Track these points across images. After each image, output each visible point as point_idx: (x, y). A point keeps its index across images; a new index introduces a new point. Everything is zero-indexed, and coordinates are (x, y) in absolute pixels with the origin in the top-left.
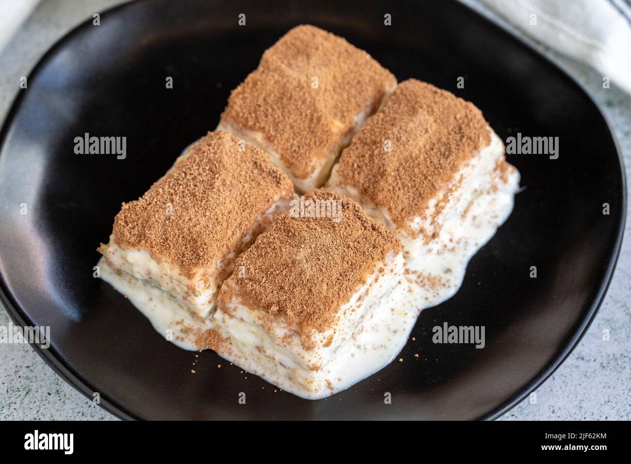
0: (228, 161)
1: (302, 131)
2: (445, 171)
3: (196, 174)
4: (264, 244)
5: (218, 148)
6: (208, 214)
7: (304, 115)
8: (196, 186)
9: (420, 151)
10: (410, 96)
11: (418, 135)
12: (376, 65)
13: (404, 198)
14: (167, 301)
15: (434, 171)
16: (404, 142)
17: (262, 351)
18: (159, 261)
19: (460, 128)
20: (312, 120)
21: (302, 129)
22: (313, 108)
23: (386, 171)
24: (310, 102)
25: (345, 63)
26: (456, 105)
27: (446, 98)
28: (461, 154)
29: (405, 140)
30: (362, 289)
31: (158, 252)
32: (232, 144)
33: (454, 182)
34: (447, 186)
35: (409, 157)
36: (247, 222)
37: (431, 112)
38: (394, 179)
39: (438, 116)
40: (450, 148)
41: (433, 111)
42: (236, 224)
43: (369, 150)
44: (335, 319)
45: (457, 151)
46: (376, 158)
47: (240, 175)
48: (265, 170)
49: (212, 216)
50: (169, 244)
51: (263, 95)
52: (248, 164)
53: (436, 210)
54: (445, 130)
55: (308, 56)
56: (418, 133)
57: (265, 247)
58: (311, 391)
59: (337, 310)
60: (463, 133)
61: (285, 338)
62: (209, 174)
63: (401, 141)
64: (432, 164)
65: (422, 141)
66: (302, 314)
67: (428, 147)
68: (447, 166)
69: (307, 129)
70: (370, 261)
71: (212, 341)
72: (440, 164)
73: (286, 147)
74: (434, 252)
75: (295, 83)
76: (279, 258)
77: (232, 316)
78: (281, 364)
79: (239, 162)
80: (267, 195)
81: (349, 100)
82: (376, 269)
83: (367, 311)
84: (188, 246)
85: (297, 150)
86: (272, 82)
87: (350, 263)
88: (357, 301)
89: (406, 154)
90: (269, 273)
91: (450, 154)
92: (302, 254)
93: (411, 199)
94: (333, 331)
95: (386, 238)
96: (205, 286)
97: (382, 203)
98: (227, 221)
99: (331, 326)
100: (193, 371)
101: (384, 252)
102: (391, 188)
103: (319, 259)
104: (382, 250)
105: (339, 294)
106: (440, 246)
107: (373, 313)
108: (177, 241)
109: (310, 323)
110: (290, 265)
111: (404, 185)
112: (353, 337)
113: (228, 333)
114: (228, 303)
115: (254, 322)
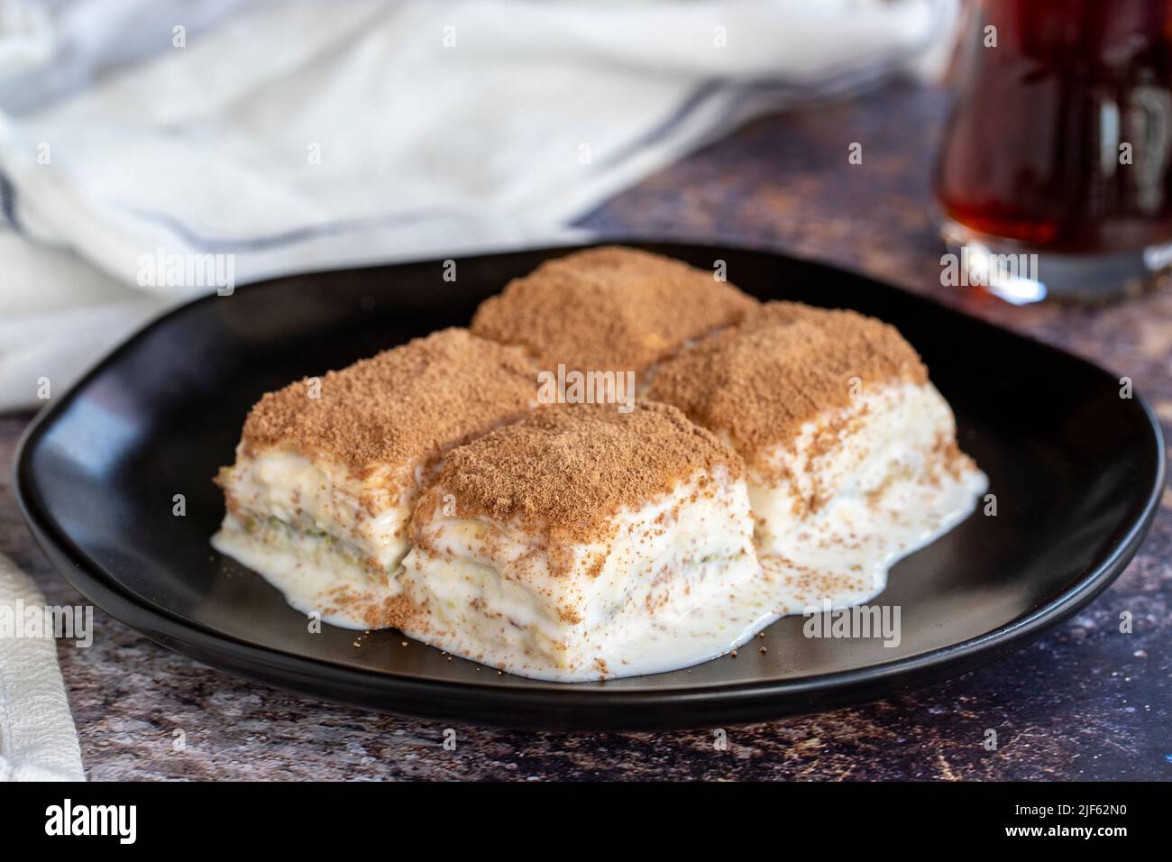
0: (456, 353)
1: (592, 343)
2: (835, 389)
5: (442, 344)
6: (408, 398)
7: (598, 325)
8: (394, 374)
9: (793, 360)
11: (793, 344)
13: (757, 415)
14: (325, 556)
15: (815, 385)
16: (766, 348)
17: (480, 606)
18: (313, 458)
19: (870, 347)
20: (611, 330)
21: (594, 341)
22: (614, 316)
23: (730, 378)
24: (612, 310)
28: (866, 374)
29: (768, 346)
30: (666, 504)
31: (313, 444)
33: (851, 411)
34: (838, 413)
35: (773, 365)
36: (475, 421)
37: (820, 325)
38: (743, 389)
39: (831, 331)
40: (848, 364)
41: (824, 325)
42: (456, 420)
43: (704, 359)
44: (611, 526)
45: (859, 368)
46: (716, 365)
47: (475, 370)
48: (519, 371)
49: (414, 403)
50: (334, 434)
51: (533, 304)
52: (490, 362)
53: (815, 443)
54: (842, 345)
58: (563, 666)
59: (616, 511)
61: (520, 559)
62: (420, 364)
63: (762, 347)
64: (813, 376)
65: (798, 351)
66: (552, 511)
67: (808, 359)
68: (840, 382)
69: (602, 342)
70: (683, 463)
71: (396, 611)
72: (827, 378)
75: (589, 288)
76: (523, 446)
77: (433, 552)
78: (512, 623)
79: (475, 358)
80: (516, 394)
81: (681, 320)
82: (695, 478)
83: (677, 564)
84: (367, 435)
87: (647, 459)
89: (767, 360)
91: (846, 370)
92: (562, 442)
93: (772, 417)
94: (606, 548)
96: (390, 499)
99: (602, 536)
100: (357, 644)
101: (711, 461)
102: (737, 400)
103: (592, 447)
104: (708, 457)
105: (621, 491)
106: (827, 536)
107: (690, 583)
108: (349, 430)
109: (564, 522)
110: (540, 453)
111: (759, 398)
112: (650, 605)
113: (426, 588)
114: (427, 524)
115: (470, 548)
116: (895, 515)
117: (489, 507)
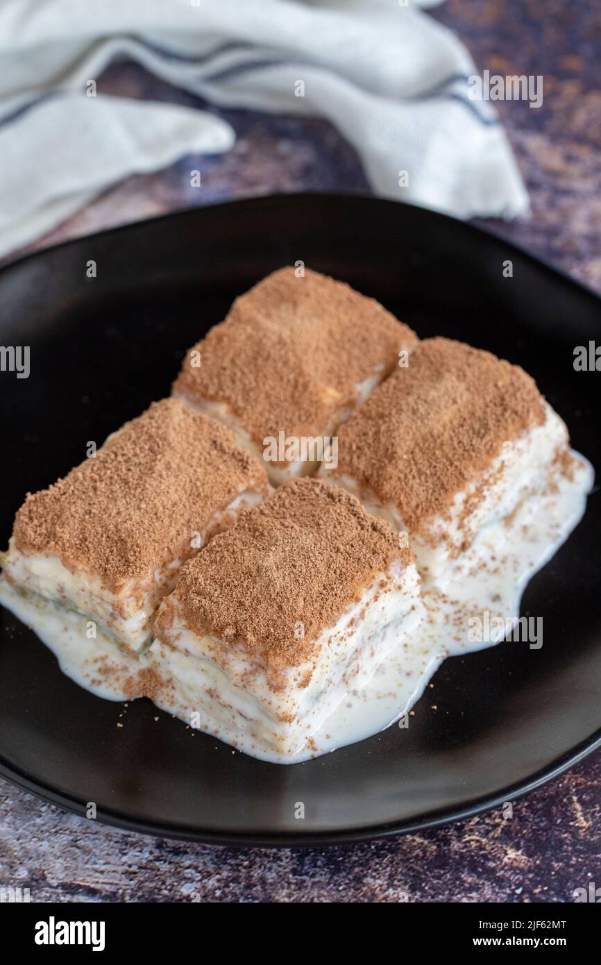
0: (176, 439)
1: (281, 401)
2: (478, 455)
3: (130, 455)
4: (220, 546)
5: (163, 422)
6: (143, 506)
7: (285, 380)
8: (129, 470)
9: (444, 427)
10: (435, 357)
11: (442, 407)
12: (390, 319)
13: (419, 490)
15: (463, 455)
16: (422, 415)
17: (215, 696)
18: (73, 569)
19: (503, 399)
20: (296, 386)
21: (282, 398)
22: (297, 371)
23: (395, 452)
24: (295, 363)
25: (346, 313)
26: (497, 370)
27: (485, 360)
28: (502, 433)
29: (423, 412)
30: (355, 610)
31: (72, 556)
32: (182, 416)
33: (491, 471)
34: (482, 475)
35: (429, 436)
36: (198, 520)
37: (462, 376)
38: (406, 464)
39: (471, 383)
40: (487, 424)
41: (465, 375)
42: (182, 521)
43: (373, 426)
44: (315, 647)
45: (496, 429)
46: (383, 436)
47: (192, 457)
48: (227, 450)
49: (148, 509)
50: (87, 547)
51: (231, 355)
52: (203, 442)
53: (466, 508)
54: (481, 402)
55: (295, 304)
56: (443, 404)
57: (221, 551)
58: (283, 752)
59: (318, 636)
60: (506, 405)
61: (245, 674)
62: (148, 455)
63: (419, 414)
64: (461, 445)
65: (447, 415)
66: (268, 640)
67: (456, 423)
68: (481, 447)
69: (290, 400)
70: (367, 570)
71: (147, 685)
72: (472, 445)
73: (258, 424)
74: (466, 571)
75: (275, 338)
76: (240, 565)
77: (174, 648)
78: (241, 714)
79: (191, 440)
80: (228, 483)
81: (349, 362)
82: (376, 582)
83: (364, 643)
84: (115, 549)
85: (274, 426)
86: (243, 337)
87: (338, 572)
88: (348, 626)
90: (224, 584)
91: (486, 432)
92: (271, 560)
93: (431, 491)
94: (312, 665)
95: (391, 541)
96: (137, 605)
97: (388, 496)
98: (170, 516)
99: (308, 657)
100: (120, 725)
101: (387, 560)
102: (402, 476)
103: (295, 566)
104: (384, 556)
105: (320, 614)
106: (474, 563)
107: (374, 648)
108: (100, 543)
109: (279, 652)
110: (254, 574)
111: (420, 472)
112: (345, 679)
113: (170, 672)
114: (168, 629)
115: (204, 654)
116: (525, 528)
117: (219, 632)
